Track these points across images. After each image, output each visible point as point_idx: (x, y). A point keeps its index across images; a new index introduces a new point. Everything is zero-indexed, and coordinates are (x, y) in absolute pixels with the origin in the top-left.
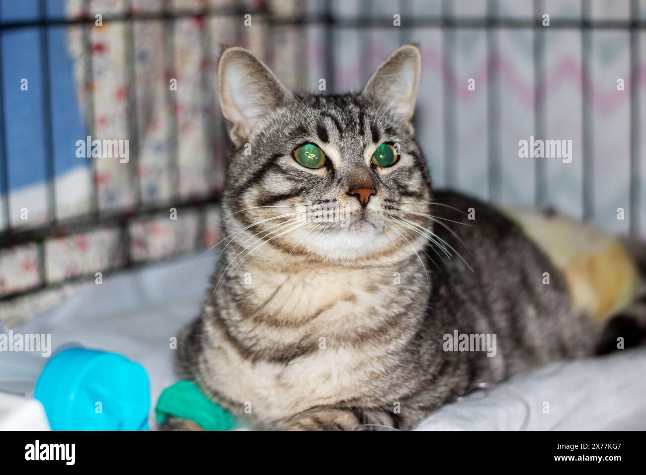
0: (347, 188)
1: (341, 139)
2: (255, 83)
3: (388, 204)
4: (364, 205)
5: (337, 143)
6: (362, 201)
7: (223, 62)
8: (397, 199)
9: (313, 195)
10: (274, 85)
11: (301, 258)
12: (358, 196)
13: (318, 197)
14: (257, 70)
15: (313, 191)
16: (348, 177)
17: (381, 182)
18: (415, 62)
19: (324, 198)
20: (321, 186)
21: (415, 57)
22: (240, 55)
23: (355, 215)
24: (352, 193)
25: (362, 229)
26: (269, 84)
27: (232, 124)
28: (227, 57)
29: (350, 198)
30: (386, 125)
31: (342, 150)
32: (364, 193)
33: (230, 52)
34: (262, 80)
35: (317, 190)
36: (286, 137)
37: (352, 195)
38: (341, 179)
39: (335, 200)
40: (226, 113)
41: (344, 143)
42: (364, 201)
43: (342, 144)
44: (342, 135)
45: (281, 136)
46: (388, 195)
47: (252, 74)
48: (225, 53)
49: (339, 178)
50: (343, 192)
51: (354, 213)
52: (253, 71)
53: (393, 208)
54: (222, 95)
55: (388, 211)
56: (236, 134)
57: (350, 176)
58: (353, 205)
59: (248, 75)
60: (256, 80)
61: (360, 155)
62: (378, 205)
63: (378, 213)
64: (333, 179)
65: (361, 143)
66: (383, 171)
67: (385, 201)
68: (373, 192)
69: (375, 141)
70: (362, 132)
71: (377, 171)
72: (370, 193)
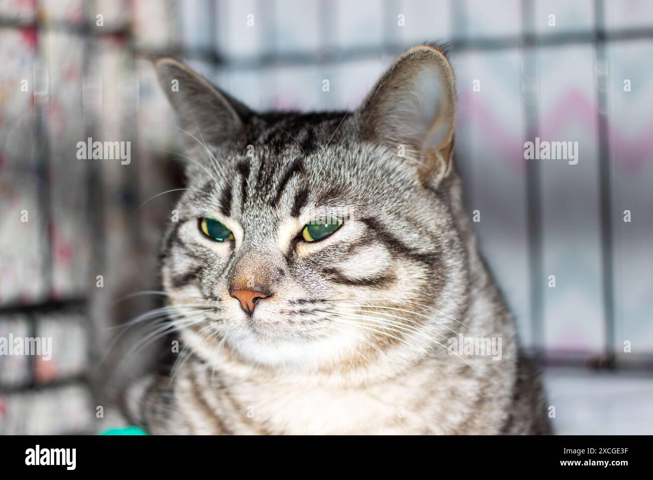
6: (245, 307)
29: (233, 300)
32: (244, 298)
39: (220, 300)
43: (244, 217)
66: (304, 250)
67: (292, 303)
68: (257, 295)
69: (296, 213)
70: (274, 203)
71: (296, 252)
72: (253, 298)
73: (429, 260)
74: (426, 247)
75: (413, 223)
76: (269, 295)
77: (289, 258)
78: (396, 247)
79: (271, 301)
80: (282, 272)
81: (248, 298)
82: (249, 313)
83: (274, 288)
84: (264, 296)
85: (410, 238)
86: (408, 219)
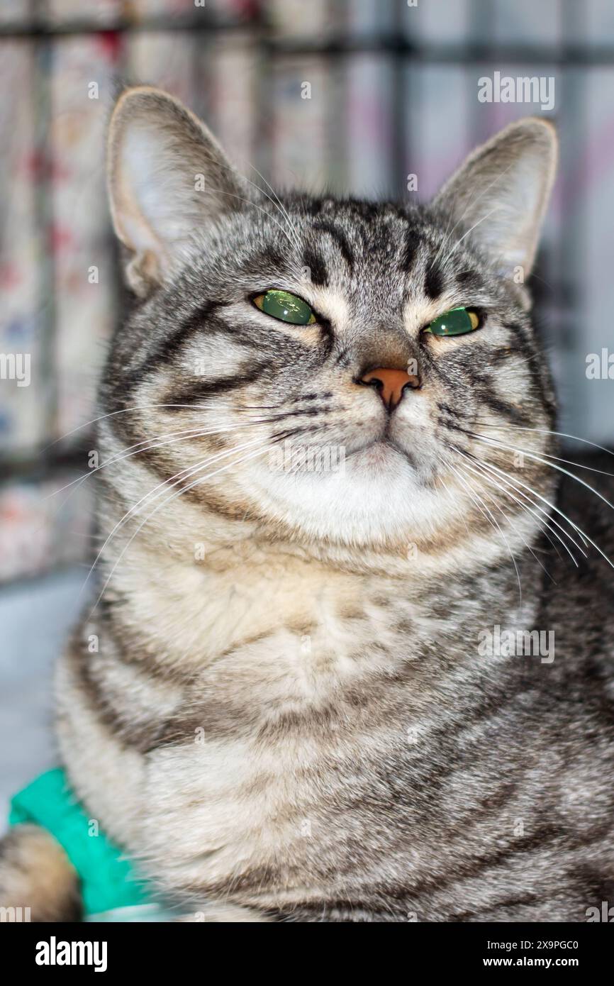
0: (355, 369)
1: (351, 276)
2: (181, 167)
3: (446, 416)
4: (390, 407)
5: (343, 284)
6: (387, 398)
7: (119, 118)
8: (469, 411)
9: (283, 384)
10: (224, 175)
11: (245, 529)
12: (378, 386)
13: (294, 388)
14: (187, 139)
15: (284, 373)
16: (360, 347)
17: (435, 368)
18: (545, 154)
19: (307, 389)
20: (302, 365)
21: (546, 143)
22: (155, 105)
23: (370, 429)
24: (367, 379)
25: (384, 465)
26: (210, 171)
27: (132, 252)
28: (128, 106)
29: (362, 390)
30: (460, 267)
31: (352, 298)
32: (392, 381)
33: (134, 96)
34: (196, 161)
35: (294, 372)
36: (237, 269)
37: (368, 384)
38: (345, 352)
39: (328, 395)
40: (121, 228)
41: (358, 284)
42: (392, 396)
43: (354, 284)
44: (352, 269)
45: (225, 267)
46: (448, 398)
47: (175, 148)
48: (123, 98)
49: (342, 349)
50: (348, 375)
51: (367, 424)
52: (177, 140)
53: (458, 428)
54: (115, 188)
55: (445, 431)
56: (140, 271)
57: (365, 345)
58: (366, 406)
59: (168, 148)
60: (183, 161)
61: (394, 310)
62: (421, 410)
63: (423, 429)
64: (330, 351)
65: (401, 289)
67: (440, 407)
68: (411, 380)
71: (428, 346)
72: (405, 383)
76: (419, 386)
79: (422, 395)
80: (425, 362)
81: (399, 382)
83: (423, 377)
84: (416, 384)
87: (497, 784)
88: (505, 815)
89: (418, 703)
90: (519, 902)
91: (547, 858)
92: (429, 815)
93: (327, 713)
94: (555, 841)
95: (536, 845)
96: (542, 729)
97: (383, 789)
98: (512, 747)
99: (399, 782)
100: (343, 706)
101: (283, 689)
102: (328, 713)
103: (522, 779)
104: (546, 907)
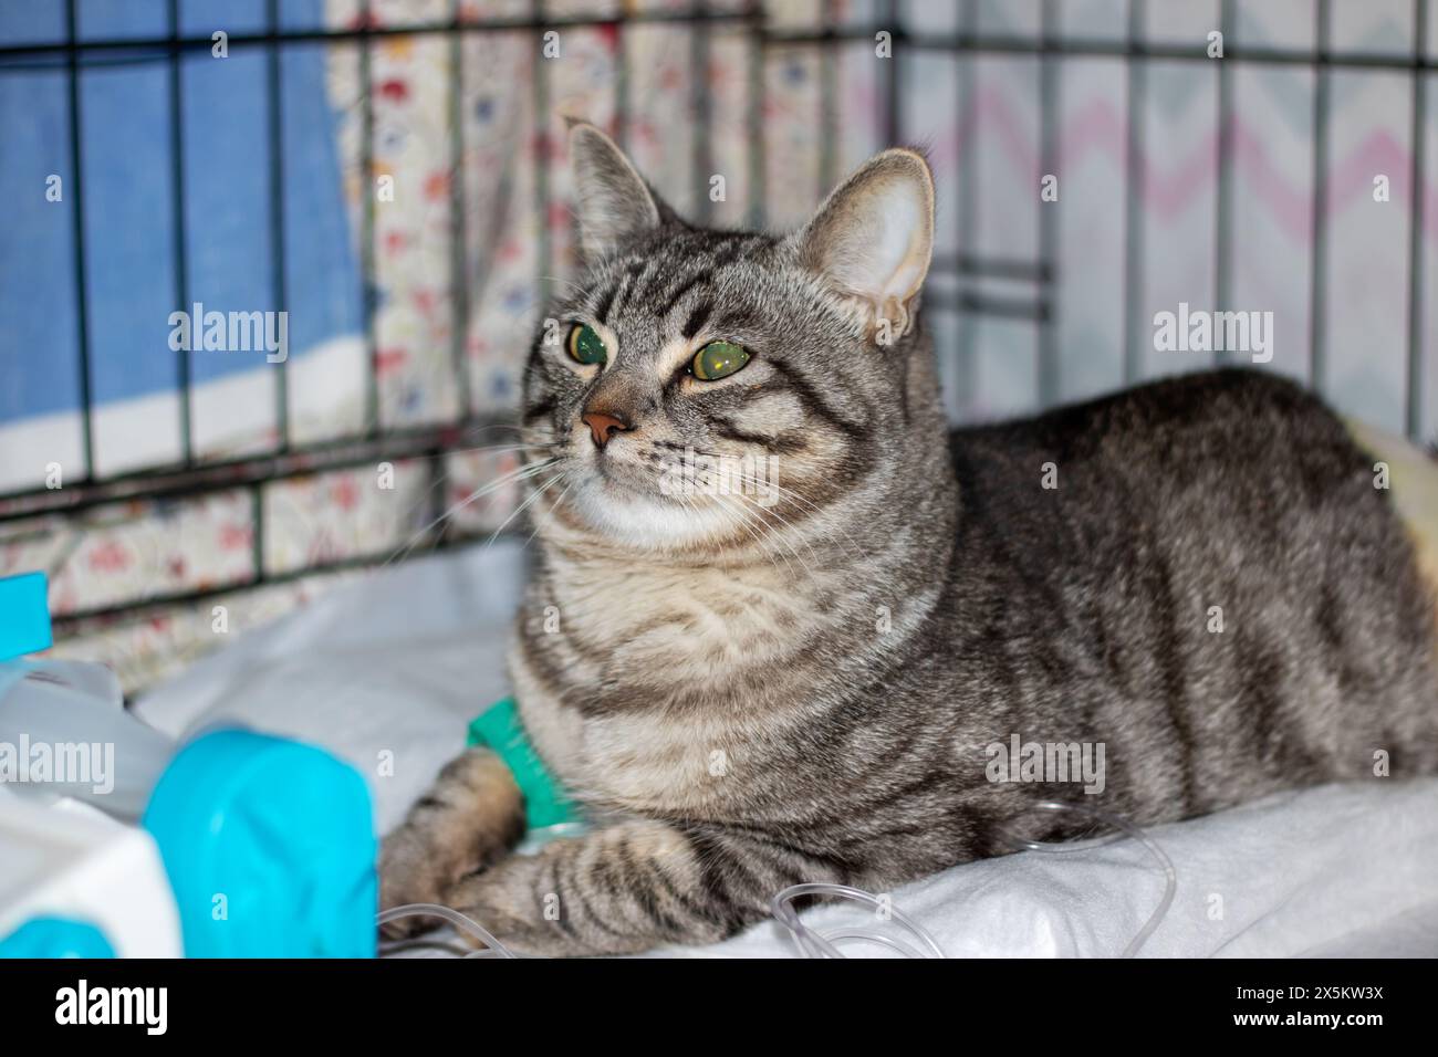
1: (619, 318)
3: (665, 451)
5: (613, 325)
6: (596, 437)
12: (591, 428)
17: (666, 408)
32: (596, 424)
41: (623, 326)
42: (599, 437)
44: (622, 312)
61: (643, 353)
62: (628, 450)
63: (632, 466)
65: (655, 333)
66: (691, 388)
67: (657, 444)
68: (614, 423)
69: (690, 331)
70: (663, 312)
71: (679, 386)
72: (608, 425)
73: (857, 434)
74: (855, 416)
75: (844, 381)
76: (630, 428)
77: (669, 389)
78: (815, 405)
79: (631, 435)
80: (653, 403)
81: (603, 425)
82: (600, 446)
83: (638, 419)
84: (622, 427)
85: (836, 399)
86: (840, 376)
87: (895, 739)
88: (901, 767)
89: (819, 685)
90: (904, 832)
91: (931, 800)
92: (829, 770)
93: (729, 695)
94: (942, 786)
95: (925, 789)
96: (941, 687)
97: (790, 751)
98: (912, 704)
99: (804, 743)
100: (742, 688)
101: (682, 673)
102: (731, 694)
103: (918, 733)
104: (927, 837)
